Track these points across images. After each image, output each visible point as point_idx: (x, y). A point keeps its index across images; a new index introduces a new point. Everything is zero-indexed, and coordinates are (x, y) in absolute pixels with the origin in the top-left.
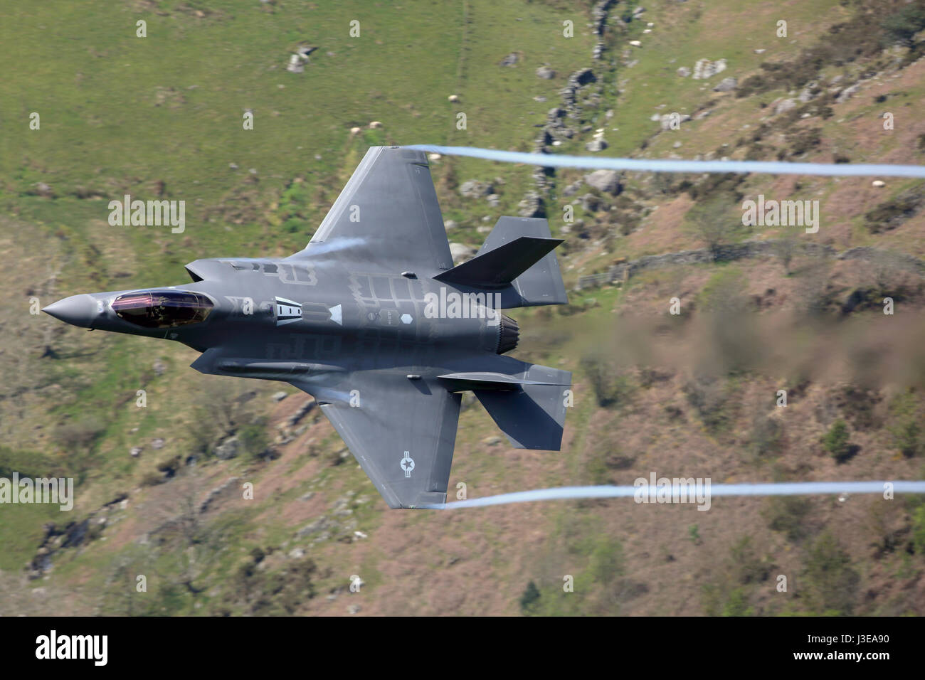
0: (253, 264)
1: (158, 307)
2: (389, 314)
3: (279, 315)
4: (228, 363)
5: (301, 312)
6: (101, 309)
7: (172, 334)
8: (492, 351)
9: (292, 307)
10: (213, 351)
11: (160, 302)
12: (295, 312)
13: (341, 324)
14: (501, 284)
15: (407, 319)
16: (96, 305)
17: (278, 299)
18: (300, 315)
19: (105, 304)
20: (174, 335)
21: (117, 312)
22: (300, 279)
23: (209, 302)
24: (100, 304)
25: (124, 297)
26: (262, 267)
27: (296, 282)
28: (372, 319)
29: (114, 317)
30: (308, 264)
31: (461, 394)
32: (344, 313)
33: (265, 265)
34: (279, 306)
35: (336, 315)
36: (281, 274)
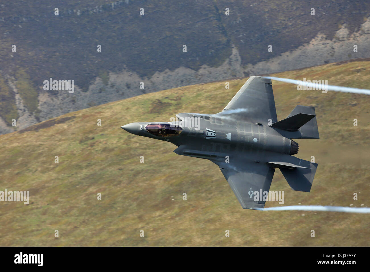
0: (201, 116)
1: (163, 129)
2: (249, 138)
3: (207, 135)
4: (187, 151)
5: (215, 134)
6: (141, 129)
7: (167, 139)
8: (287, 154)
9: (212, 133)
10: (182, 146)
11: (164, 127)
12: (213, 134)
13: (230, 140)
14: (294, 130)
15: (255, 140)
16: (140, 127)
17: (207, 129)
18: (215, 136)
19: (143, 127)
20: (168, 140)
21: (147, 130)
23: (181, 128)
24: (141, 126)
25: (150, 124)
26: (204, 117)
27: (216, 124)
28: (242, 139)
29: (145, 131)
30: (223, 118)
31: (275, 169)
32: (232, 136)
34: (207, 132)
35: (229, 136)
36: (211, 121)
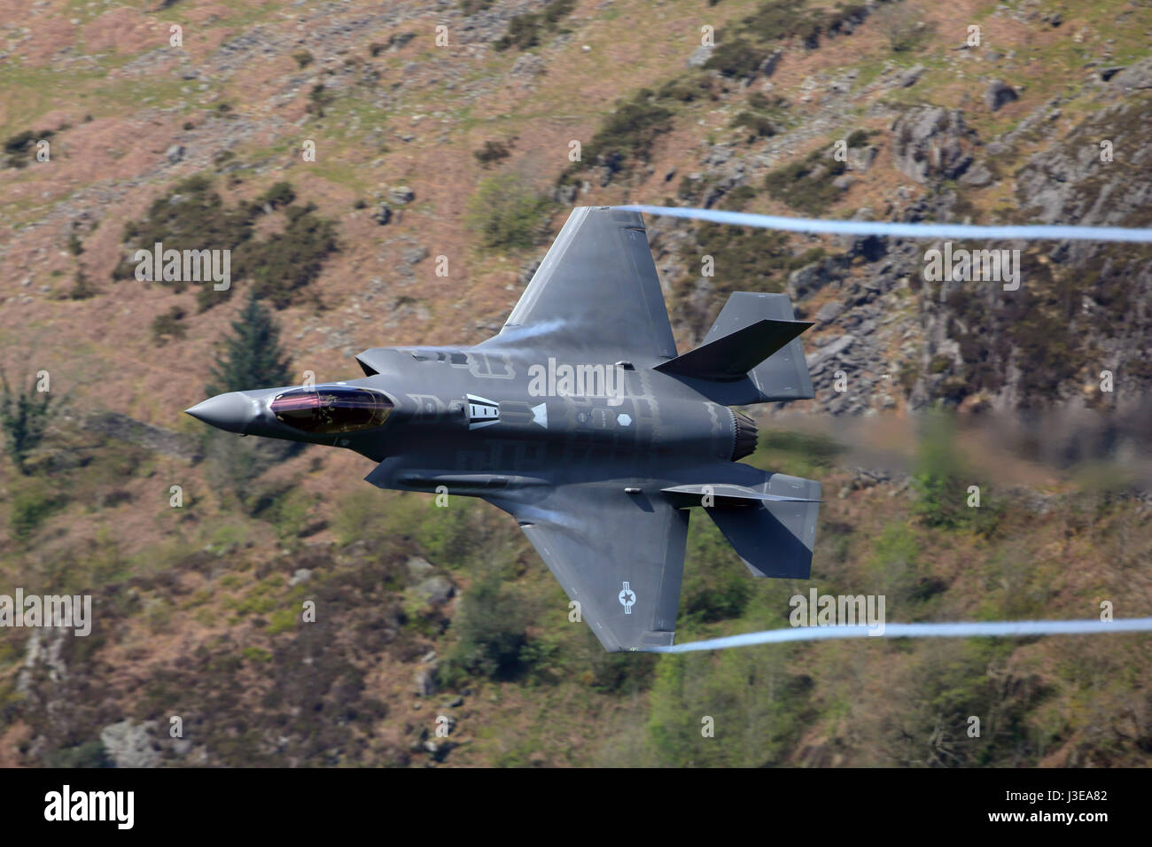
0: (439, 353)
1: (325, 408)
2: (603, 416)
3: (472, 416)
4: (410, 475)
5: (498, 413)
6: (257, 411)
7: (343, 441)
8: (726, 458)
9: (487, 407)
10: (391, 461)
11: (328, 401)
12: (491, 413)
13: (546, 427)
14: (734, 376)
15: (624, 420)
16: (251, 406)
17: (470, 397)
18: (496, 416)
19: (262, 405)
20: (346, 442)
21: (277, 414)
22: (494, 372)
23: (387, 401)
24: (256, 403)
25: (284, 395)
26: (448, 357)
27: (490, 375)
28: (584, 421)
29: (273, 420)
30: (505, 353)
31: (689, 511)
32: (550, 413)
33: (452, 355)
34: (471, 405)
35: (540, 416)
36: (472, 365)
